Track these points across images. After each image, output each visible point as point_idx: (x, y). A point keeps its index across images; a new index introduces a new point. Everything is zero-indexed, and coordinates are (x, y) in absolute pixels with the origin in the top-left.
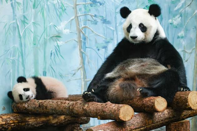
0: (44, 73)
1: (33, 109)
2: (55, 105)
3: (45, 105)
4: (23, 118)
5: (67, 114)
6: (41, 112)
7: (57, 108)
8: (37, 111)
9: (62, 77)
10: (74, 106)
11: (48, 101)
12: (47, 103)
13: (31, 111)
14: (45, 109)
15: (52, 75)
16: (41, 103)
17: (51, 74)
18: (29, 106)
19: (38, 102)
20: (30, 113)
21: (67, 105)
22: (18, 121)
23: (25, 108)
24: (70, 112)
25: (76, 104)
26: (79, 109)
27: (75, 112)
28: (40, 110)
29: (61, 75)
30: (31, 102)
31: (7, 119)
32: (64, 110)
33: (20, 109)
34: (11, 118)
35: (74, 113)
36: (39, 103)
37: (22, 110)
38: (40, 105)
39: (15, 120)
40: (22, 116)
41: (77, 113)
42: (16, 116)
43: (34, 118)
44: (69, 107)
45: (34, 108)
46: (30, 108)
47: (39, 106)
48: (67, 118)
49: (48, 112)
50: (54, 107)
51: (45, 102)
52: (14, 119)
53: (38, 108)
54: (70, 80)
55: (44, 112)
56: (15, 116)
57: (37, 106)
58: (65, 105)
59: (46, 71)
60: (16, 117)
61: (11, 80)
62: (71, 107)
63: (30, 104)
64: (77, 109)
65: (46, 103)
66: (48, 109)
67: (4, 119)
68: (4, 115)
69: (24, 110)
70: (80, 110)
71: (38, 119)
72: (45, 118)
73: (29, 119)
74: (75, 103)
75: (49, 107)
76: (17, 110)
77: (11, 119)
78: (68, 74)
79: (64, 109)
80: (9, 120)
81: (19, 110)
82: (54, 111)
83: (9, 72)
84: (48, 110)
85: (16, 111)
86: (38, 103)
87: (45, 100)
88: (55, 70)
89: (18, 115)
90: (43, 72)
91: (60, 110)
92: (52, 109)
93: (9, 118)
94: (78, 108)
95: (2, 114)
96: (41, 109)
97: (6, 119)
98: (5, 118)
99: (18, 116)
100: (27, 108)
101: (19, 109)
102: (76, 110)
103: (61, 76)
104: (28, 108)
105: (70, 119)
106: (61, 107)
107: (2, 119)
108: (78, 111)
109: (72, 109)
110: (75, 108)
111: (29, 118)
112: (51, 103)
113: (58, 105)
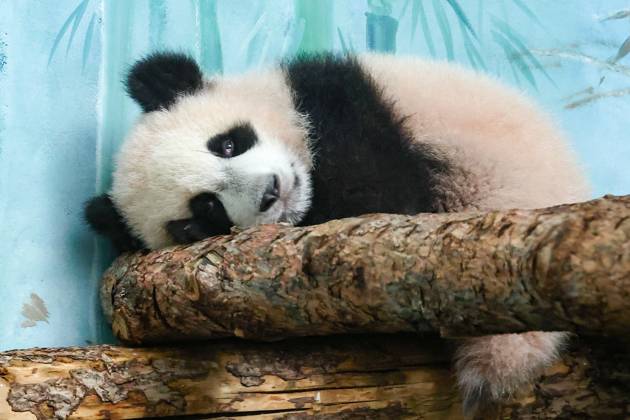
0: (378, 29)
1: (263, 295)
2: (424, 251)
3: (352, 260)
4: (189, 383)
5: (517, 316)
6: (325, 318)
7: (440, 274)
8: (293, 311)
9: (525, 69)
10: (570, 241)
11: (373, 224)
12: (367, 240)
13: (246, 315)
14: (349, 293)
15: (440, 46)
16: (323, 240)
17: (436, 33)
18: (233, 275)
19: (296, 241)
20: (238, 333)
21: (517, 242)
22: (148, 404)
23: (194, 297)
24: (543, 294)
25: (586, 227)
26: (607, 261)
27: (578, 290)
28: (313, 304)
29: (518, 49)
30: (244, 247)
31: (54, 391)
32: (494, 284)
33: (163, 308)
34: (90, 383)
35: (568, 303)
36: (308, 246)
37: (179, 320)
38: (308, 257)
39: (117, 398)
40: (178, 372)
41: (590, 296)
42: (134, 363)
43: (282, 384)
44: (534, 256)
45: (272, 289)
46: (237, 291)
47: (308, 269)
48: (559, 395)
49: (374, 311)
50: (422, 264)
51: (351, 231)
52: (112, 391)
53: (297, 284)
54: (590, 96)
55: (342, 313)
56: (121, 367)
57: (291, 274)
58: (506, 239)
59: (395, 15)
60: (126, 375)
61: (95, 80)
62: (546, 255)
63: (238, 259)
64: (590, 266)
65: (356, 241)
66: (371, 285)
67: (26, 388)
68: (27, 359)
69: (190, 312)
70: (617, 267)
71: (318, 396)
72: (373, 390)
73: (240, 397)
74: (579, 223)
75: (381, 271)
76: (144, 319)
77: (88, 391)
78: (575, 47)
79: (498, 272)
80: (67, 394)
81: (154, 322)
82: (416, 304)
83: (79, 12)
84: (376, 293)
85: (135, 324)
86: (301, 245)
87: (354, 221)
88: (465, 9)
89: (150, 362)
90: (371, 18)
91: (466, 283)
92: (405, 287)
93: (71, 379)
94: (597, 257)
95: (13, 354)
96: (323, 291)
97: (42, 390)
98: (39, 379)
99: (146, 371)
100: (213, 293)
101: (156, 304)
102: (587, 274)
103: (514, 57)
104: (221, 295)
105: (580, 406)
106: (476, 266)
107: (14, 385)
108: (600, 281)
109: (552, 272)
110: (575, 260)
111: (237, 386)
112: (397, 237)
113: (446, 252)
